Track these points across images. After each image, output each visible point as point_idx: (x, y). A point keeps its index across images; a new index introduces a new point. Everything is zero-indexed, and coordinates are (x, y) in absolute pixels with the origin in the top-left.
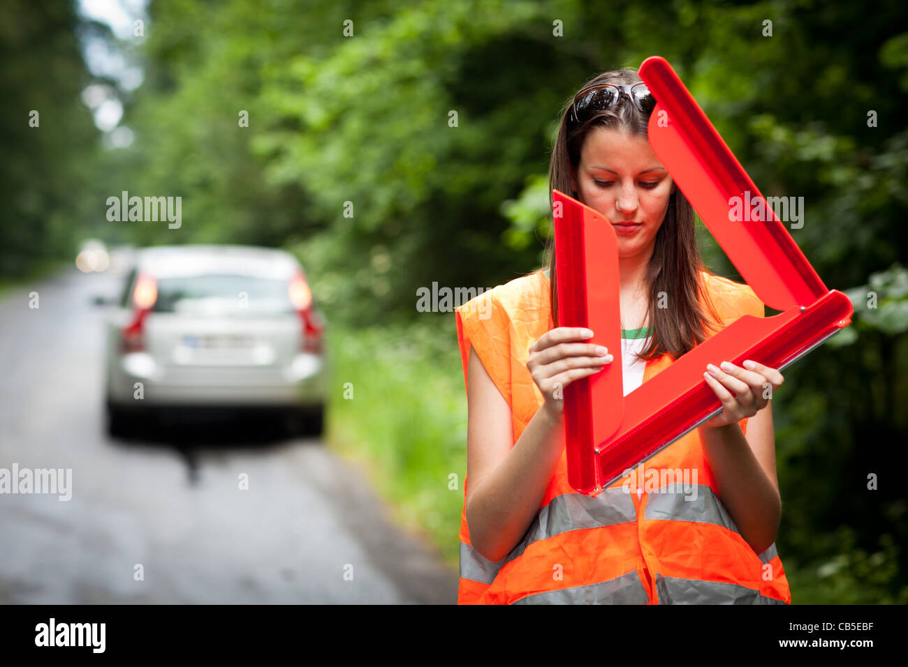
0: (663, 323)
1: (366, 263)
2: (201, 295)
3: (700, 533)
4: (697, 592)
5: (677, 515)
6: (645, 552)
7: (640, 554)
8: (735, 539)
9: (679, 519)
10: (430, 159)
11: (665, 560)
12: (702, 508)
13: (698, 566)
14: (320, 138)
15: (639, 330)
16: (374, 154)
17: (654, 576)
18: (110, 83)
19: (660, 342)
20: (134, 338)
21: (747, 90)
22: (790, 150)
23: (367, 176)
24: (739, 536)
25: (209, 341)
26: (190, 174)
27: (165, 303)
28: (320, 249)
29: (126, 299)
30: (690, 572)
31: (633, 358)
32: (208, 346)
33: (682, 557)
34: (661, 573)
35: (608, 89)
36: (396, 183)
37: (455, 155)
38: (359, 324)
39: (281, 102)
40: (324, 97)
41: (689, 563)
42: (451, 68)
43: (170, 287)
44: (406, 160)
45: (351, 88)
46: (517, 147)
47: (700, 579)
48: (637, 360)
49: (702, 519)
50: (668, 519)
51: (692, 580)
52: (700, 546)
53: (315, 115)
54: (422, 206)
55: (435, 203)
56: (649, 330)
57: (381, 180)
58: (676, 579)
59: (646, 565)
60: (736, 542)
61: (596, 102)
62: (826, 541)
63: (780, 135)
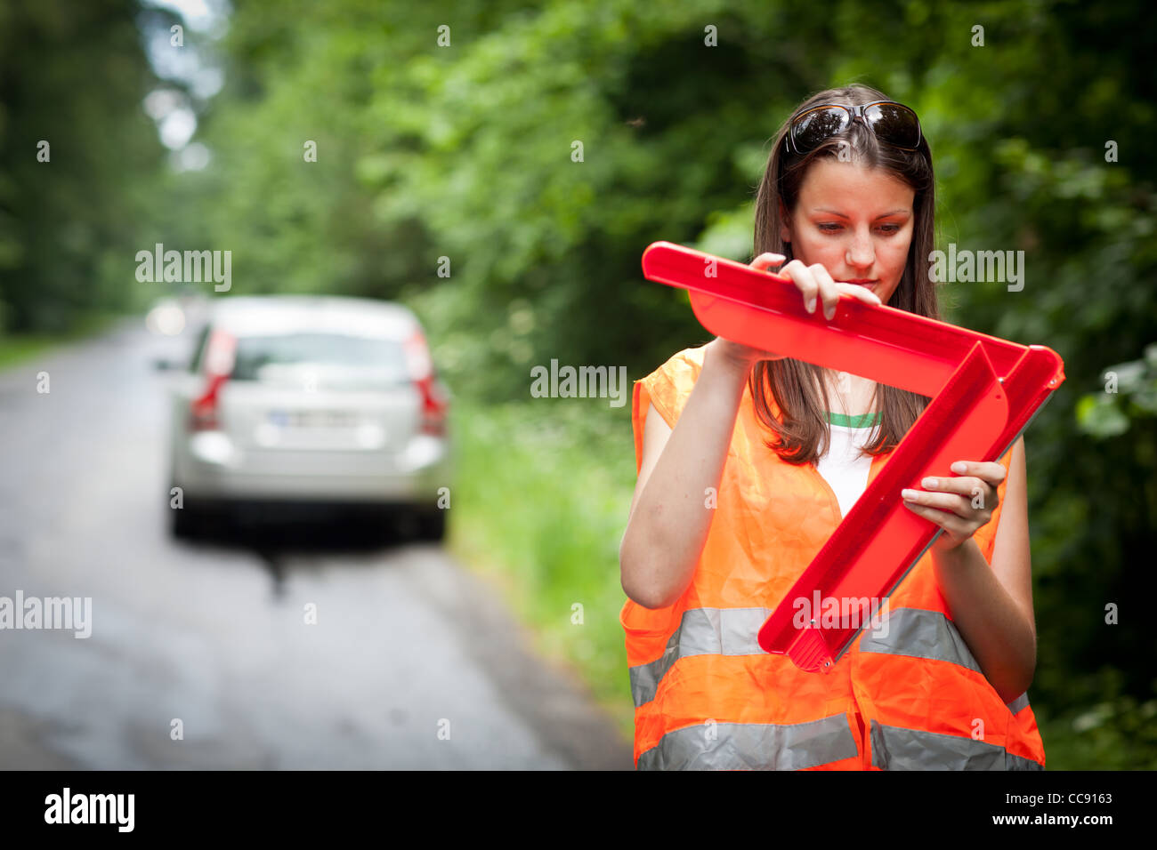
0: (894, 408)
1: (503, 322)
2: (293, 359)
3: (929, 672)
4: (920, 745)
5: (900, 647)
6: (857, 693)
7: (852, 694)
8: (977, 680)
9: (902, 653)
10: (587, 190)
11: (883, 704)
12: (932, 641)
13: (924, 714)
14: (446, 161)
15: (865, 417)
16: (516, 182)
17: (868, 723)
18: (181, 88)
19: (890, 433)
20: (206, 413)
21: (993, 109)
22: (1047, 185)
23: (506, 210)
24: (982, 677)
25: (302, 417)
26: (280, 206)
27: (246, 368)
28: (444, 303)
29: (196, 363)
30: (914, 720)
31: (857, 452)
32: (300, 425)
33: (904, 701)
34: (878, 720)
35: (830, 111)
36: (543, 221)
37: (619, 186)
38: (493, 399)
39: (398, 115)
40: (453, 109)
41: (912, 710)
42: (615, 75)
43: (252, 349)
44: (556, 191)
45: (487, 99)
46: (697, 176)
47: (925, 730)
48: (862, 454)
49: (933, 654)
50: (890, 653)
51: (916, 730)
52: (927, 689)
53: (440, 131)
54: (576, 250)
55: (593, 247)
56: (876, 416)
57: (524, 215)
58: (895, 728)
59: (859, 710)
60: (976, 684)
61: (816, 127)
62: (1083, 686)
63: (1034, 164)
